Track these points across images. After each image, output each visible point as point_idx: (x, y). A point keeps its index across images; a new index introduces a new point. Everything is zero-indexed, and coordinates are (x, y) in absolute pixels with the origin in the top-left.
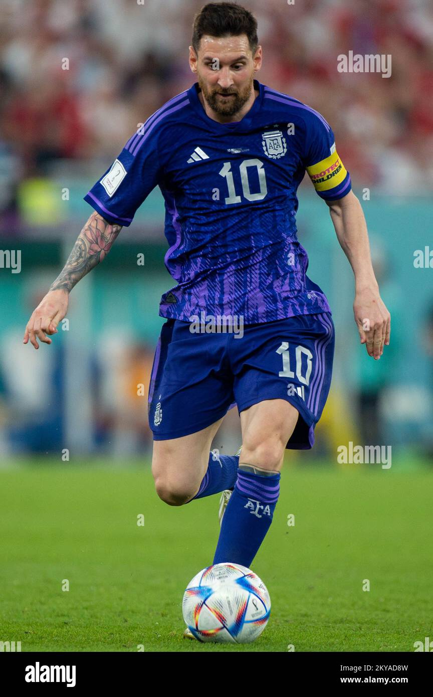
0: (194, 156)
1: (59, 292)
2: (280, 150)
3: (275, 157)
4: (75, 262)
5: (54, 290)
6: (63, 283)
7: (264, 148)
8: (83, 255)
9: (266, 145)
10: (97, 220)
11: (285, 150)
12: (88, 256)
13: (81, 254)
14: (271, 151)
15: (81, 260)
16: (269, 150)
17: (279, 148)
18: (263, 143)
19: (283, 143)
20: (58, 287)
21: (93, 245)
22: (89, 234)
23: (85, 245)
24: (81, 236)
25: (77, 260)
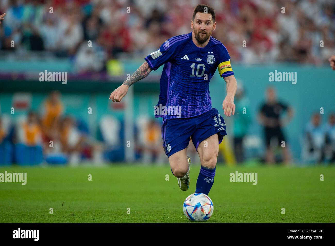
0: (184, 57)
1: (126, 86)
2: (212, 62)
3: (210, 64)
4: (135, 76)
5: (124, 84)
6: (128, 83)
7: (207, 60)
8: (138, 75)
9: (208, 59)
10: (146, 65)
11: (214, 62)
12: (140, 76)
13: (137, 75)
14: (209, 62)
15: (137, 77)
16: (209, 61)
17: (212, 61)
18: (207, 58)
19: (214, 59)
20: (126, 84)
21: (142, 73)
22: (142, 68)
23: (140, 72)
24: (139, 68)
25: (136, 76)
